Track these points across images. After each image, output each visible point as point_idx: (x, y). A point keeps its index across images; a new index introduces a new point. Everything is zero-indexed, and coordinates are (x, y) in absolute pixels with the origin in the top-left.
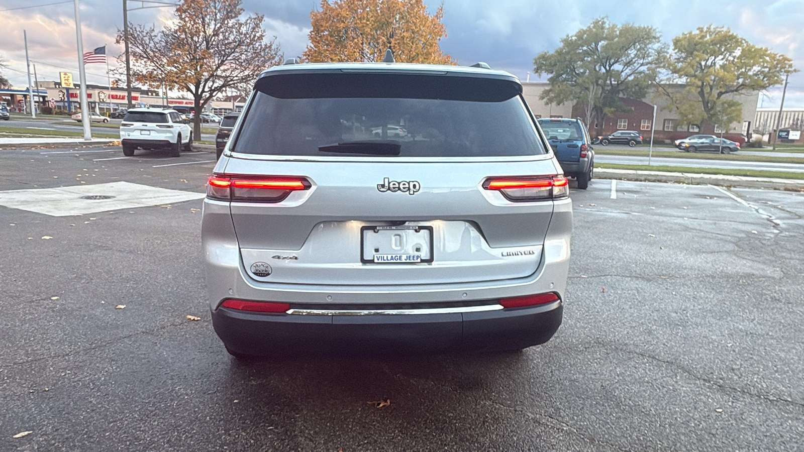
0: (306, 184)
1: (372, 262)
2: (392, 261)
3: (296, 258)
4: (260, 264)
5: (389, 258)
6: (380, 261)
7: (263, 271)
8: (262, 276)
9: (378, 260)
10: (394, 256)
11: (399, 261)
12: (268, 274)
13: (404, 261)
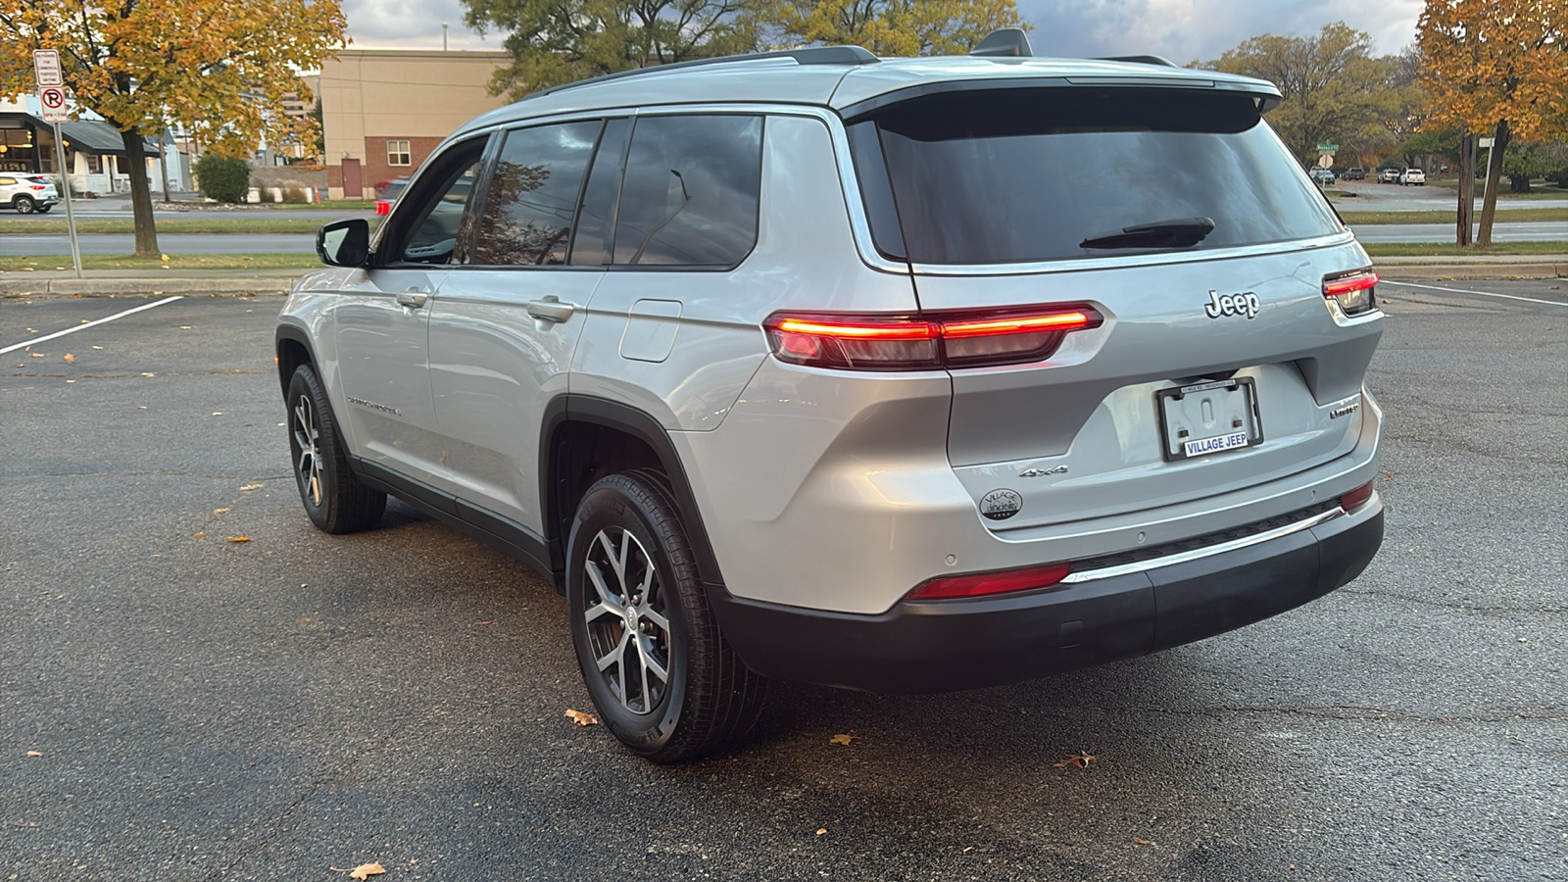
0: (1093, 317)
1: (1181, 456)
2: (1210, 451)
3: (1064, 471)
4: (999, 492)
5: (1206, 447)
6: (1194, 454)
7: (1004, 506)
8: (1002, 518)
9: (1191, 452)
10: (1211, 440)
11: (1219, 449)
12: (1015, 512)
13: (1226, 448)
